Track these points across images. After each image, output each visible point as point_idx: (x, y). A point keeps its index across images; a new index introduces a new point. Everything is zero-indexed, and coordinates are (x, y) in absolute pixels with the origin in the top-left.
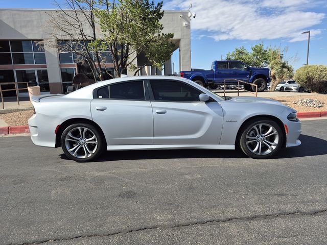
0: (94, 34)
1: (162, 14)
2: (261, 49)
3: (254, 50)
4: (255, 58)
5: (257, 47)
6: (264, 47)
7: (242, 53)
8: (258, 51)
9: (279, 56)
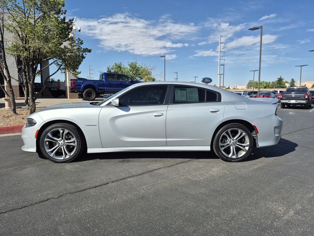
2: (136, 66)
4: (131, 72)
5: (133, 64)
6: (138, 65)
7: (120, 67)
8: (134, 67)
9: (148, 73)
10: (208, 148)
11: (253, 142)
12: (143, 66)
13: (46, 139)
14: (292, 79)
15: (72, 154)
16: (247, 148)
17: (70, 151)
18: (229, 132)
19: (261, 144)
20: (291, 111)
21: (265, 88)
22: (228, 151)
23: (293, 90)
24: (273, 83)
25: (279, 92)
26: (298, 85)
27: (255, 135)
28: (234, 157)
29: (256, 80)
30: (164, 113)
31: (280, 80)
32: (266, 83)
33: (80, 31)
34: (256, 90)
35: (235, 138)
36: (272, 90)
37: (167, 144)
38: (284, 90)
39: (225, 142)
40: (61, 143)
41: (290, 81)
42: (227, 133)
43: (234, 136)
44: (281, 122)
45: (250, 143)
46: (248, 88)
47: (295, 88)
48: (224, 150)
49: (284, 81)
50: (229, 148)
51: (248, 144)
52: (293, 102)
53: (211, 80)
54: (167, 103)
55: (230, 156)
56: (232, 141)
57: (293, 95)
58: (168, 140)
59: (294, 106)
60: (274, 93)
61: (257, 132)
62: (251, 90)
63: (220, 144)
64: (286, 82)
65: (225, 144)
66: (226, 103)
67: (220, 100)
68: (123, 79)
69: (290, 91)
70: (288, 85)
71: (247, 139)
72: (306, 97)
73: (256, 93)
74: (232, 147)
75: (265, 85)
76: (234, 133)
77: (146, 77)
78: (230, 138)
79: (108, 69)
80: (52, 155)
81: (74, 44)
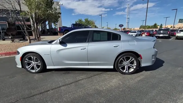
0: (21, 9)
1: (53, 3)
2: (88, 20)
3: (85, 20)
4: (86, 23)
5: (86, 19)
6: (89, 20)
7: (81, 21)
8: (87, 21)
9: (93, 23)
10: (112, 67)
11: (139, 63)
12: (91, 20)
13: (25, 62)
14: (161, 24)
15: (39, 69)
16: (135, 67)
17: (38, 68)
18: (125, 58)
19: (143, 65)
20: (160, 40)
21: (148, 28)
22: (123, 68)
23: (162, 30)
24: (152, 26)
25: (154, 31)
26: (164, 27)
27: (140, 59)
28: (127, 72)
29: (144, 25)
30: (86, 47)
31: (155, 25)
32: (149, 26)
33: (62, 5)
34: (144, 30)
35: (128, 61)
36: (151, 29)
37: (88, 65)
38: (157, 29)
39: (122, 64)
40: (34, 63)
41: (160, 25)
42: (123, 59)
43: (127, 60)
44: (157, 52)
45: (137, 64)
46: (140, 29)
47: (163, 28)
48: (121, 68)
49: (157, 25)
50: (124, 67)
51: (136, 65)
52: (161, 35)
53: (123, 26)
54: (88, 42)
55: (124, 71)
56: (126, 63)
57: (162, 32)
58: (89, 62)
59: (162, 38)
60: (152, 31)
61: (141, 58)
62: (141, 30)
63: (119, 65)
64: (158, 25)
65: (122, 65)
66: (124, 41)
67: (120, 39)
68: (81, 26)
69: (160, 30)
70: (159, 27)
71: (135, 62)
72: (169, 33)
73: (143, 31)
74: (126, 66)
75: (148, 27)
76: (128, 59)
77: (92, 25)
78: (125, 61)
79: (76, 22)
80: (29, 69)
81: (53, 10)
